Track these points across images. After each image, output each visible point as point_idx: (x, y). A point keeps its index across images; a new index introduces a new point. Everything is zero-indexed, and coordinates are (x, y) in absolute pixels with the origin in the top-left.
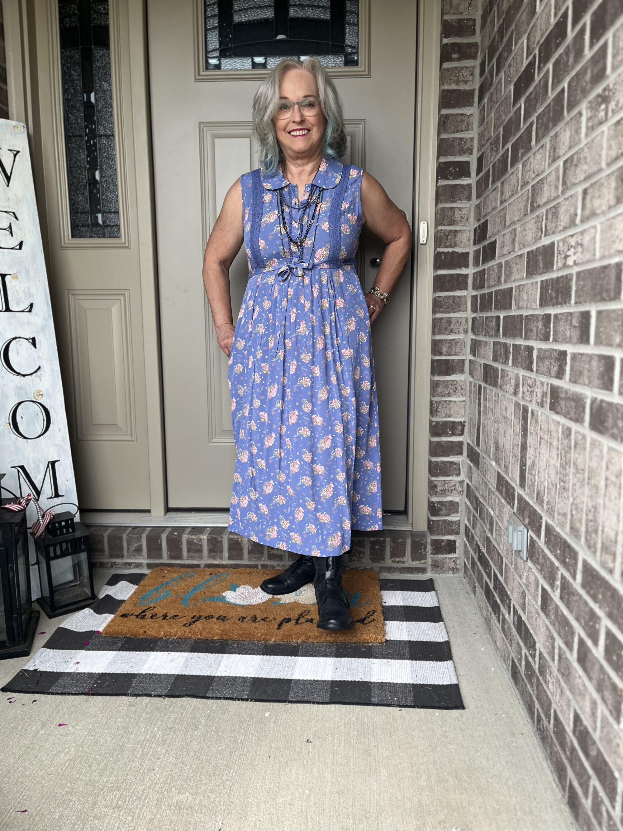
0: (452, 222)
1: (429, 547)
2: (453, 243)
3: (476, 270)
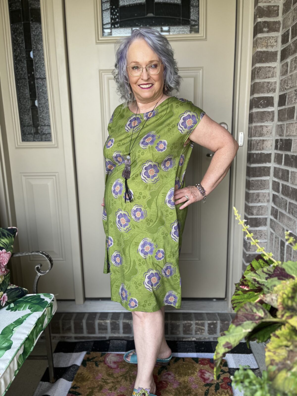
0: (261, 135)
2: (261, 148)
3: (277, 166)
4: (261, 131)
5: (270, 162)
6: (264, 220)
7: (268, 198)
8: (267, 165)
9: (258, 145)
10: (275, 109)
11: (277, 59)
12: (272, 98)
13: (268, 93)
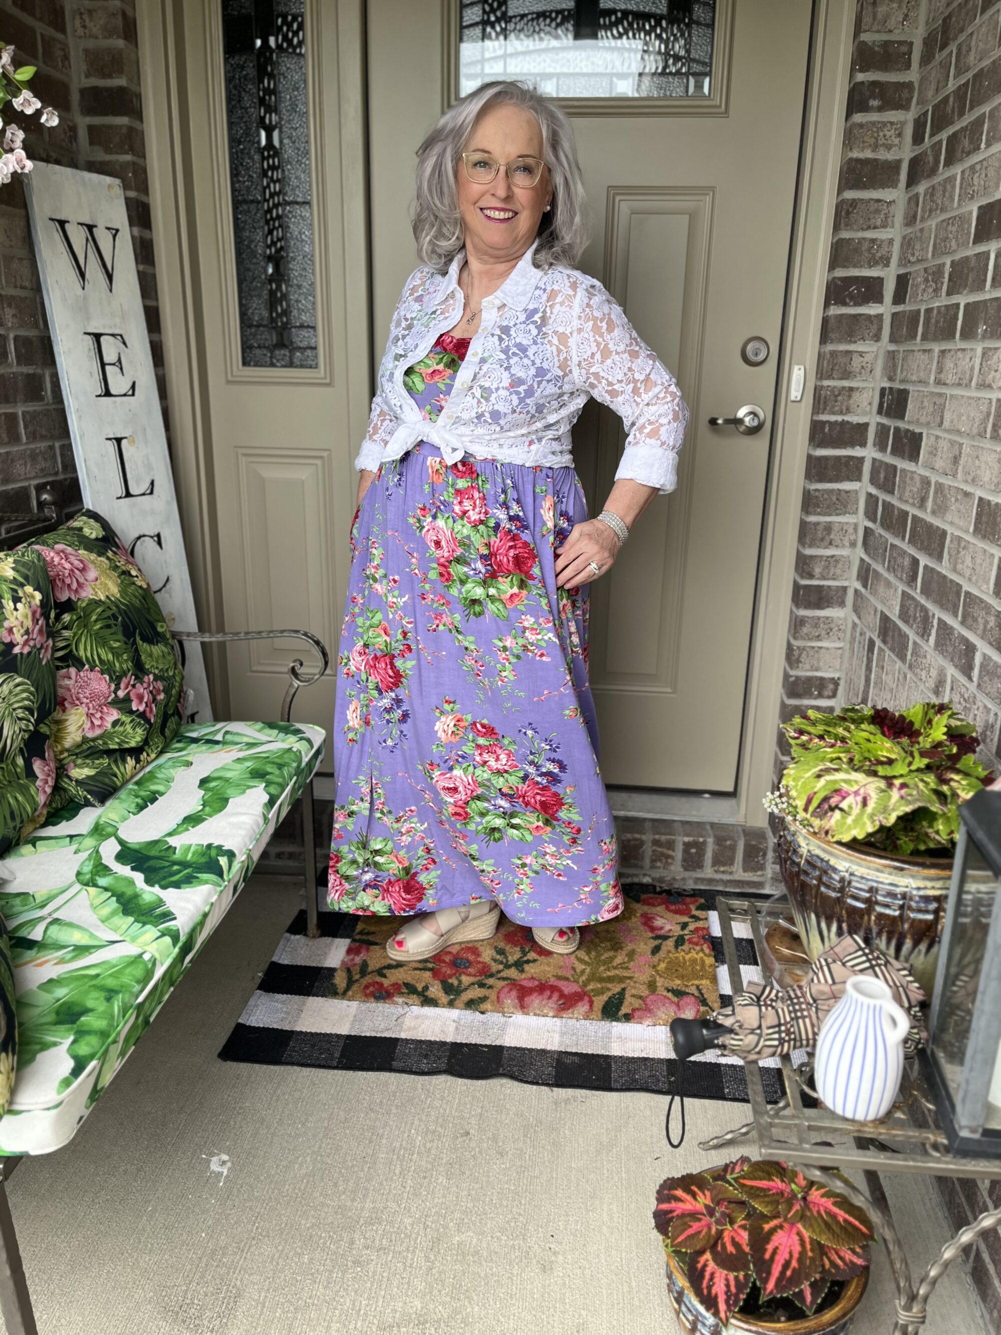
0: (846, 375)
1: (770, 854)
2: (844, 408)
3: (878, 456)
4: (845, 364)
5: (863, 444)
6: (840, 593)
7: (853, 537)
8: (857, 452)
9: (836, 401)
10: (884, 309)
11: (898, 180)
12: (880, 281)
13: (870, 267)
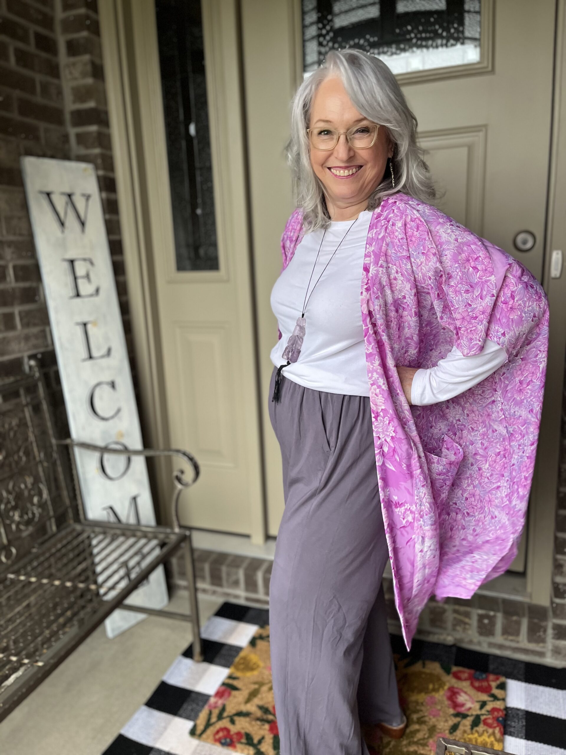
1: (550, 632)
